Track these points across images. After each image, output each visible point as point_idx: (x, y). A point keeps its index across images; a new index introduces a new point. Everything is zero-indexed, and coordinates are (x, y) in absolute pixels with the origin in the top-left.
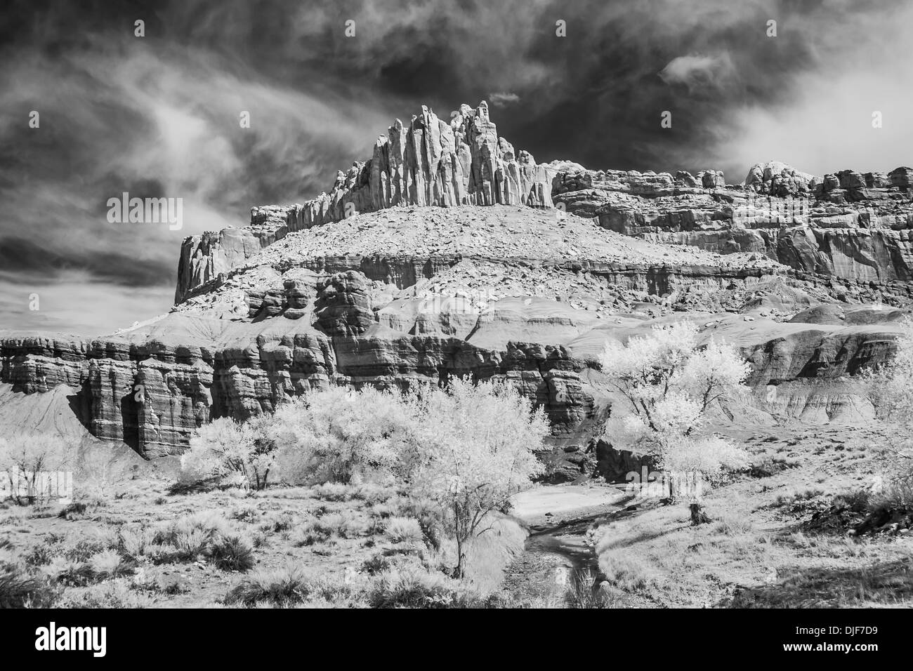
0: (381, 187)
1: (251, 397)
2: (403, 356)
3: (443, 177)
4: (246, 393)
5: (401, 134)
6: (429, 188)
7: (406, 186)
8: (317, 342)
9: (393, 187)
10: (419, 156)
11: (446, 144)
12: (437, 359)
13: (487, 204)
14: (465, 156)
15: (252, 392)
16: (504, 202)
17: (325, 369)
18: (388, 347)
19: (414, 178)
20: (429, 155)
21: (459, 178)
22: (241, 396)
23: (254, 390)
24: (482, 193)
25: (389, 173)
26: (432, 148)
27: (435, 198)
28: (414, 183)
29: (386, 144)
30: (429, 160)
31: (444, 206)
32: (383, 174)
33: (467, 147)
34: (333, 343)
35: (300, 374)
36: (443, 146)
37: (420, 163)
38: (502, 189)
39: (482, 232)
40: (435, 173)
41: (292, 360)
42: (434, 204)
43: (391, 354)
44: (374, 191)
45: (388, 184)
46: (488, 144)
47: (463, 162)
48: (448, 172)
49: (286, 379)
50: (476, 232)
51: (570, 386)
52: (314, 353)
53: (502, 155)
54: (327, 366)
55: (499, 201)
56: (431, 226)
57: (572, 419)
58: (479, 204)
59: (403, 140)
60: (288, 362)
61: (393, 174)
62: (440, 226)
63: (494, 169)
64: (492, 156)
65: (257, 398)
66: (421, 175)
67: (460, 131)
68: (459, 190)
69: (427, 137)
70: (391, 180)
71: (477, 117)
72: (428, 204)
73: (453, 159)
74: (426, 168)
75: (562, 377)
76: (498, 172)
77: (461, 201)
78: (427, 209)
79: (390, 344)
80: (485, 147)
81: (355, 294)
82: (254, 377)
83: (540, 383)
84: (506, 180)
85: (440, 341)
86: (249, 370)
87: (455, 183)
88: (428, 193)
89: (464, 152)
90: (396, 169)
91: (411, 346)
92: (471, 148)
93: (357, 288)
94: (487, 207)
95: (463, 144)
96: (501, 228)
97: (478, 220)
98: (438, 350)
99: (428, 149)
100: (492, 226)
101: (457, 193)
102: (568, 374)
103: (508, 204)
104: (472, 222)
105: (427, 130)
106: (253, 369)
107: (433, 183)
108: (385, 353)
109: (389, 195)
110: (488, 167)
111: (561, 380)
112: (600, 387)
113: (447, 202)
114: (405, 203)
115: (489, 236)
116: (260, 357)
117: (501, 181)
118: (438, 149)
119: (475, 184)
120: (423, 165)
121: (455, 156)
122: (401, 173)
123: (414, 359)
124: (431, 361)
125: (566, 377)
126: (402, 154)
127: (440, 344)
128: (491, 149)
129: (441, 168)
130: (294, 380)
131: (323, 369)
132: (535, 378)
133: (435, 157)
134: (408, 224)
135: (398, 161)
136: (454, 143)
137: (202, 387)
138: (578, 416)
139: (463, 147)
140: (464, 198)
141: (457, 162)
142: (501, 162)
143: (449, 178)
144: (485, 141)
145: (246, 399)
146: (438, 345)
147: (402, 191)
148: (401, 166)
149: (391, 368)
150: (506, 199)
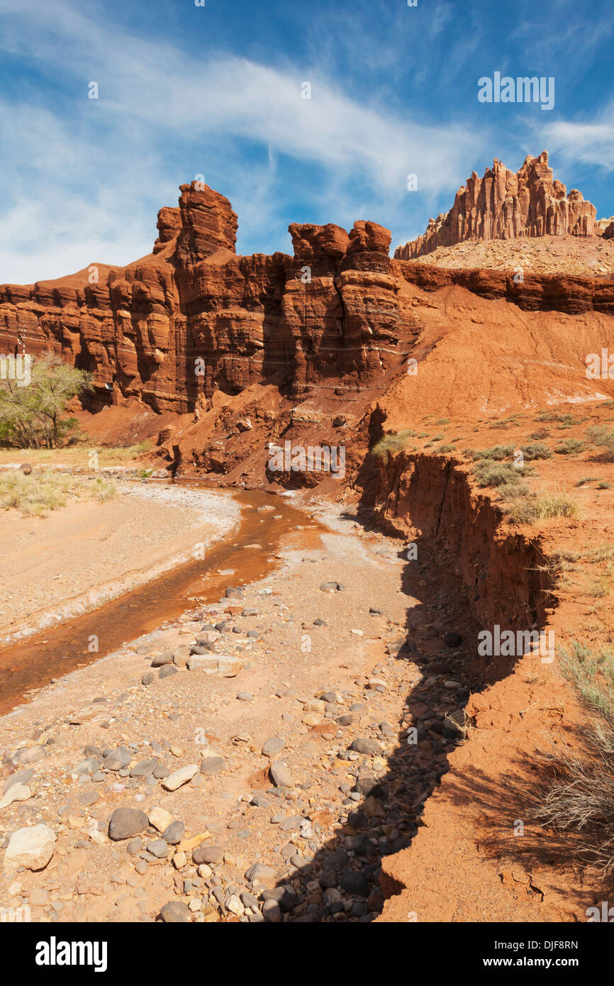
0: (458, 227)
1: (97, 341)
2: (228, 285)
3: (506, 215)
4: (90, 337)
5: (476, 183)
6: (493, 225)
7: (476, 224)
8: (156, 275)
9: (467, 226)
10: (488, 200)
11: (511, 188)
12: (260, 286)
13: (538, 235)
14: (524, 198)
15: (97, 336)
16: (552, 232)
17: (165, 308)
18: (215, 274)
19: (482, 217)
20: (496, 198)
21: (518, 216)
22: (87, 340)
23: (100, 334)
24: (535, 227)
25: (464, 215)
26: (498, 192)
27: (498, 233)
28: (483, 221)
29: (465, 193)
30: (496, 203)
31: (504, 239)
32: (460, 216)
33: (527, 190)
34: (176, 277)
35: (139, 314)
36: (507, 190)
37: (488, 205)
38: (552, 222)
39: (528, 255)
40: (499, 213)
41: (130, 297)
42: (497, 238)
43: (217, 283)
44: (454, 231)
45: (463, 224)
46: (545, 185)
47: (522, 202)
48: (510, 212)
49: (124, 320)
50: (524, 256)
51: (371, 300)
52: (148, 287)
53: (556, 194)
54: (167, 304)
55: (548, 232)
56: (490, 253)
57: (368, 364)
58: (532, 236)
59: (477, 189)
60: (126, 299)
61: (467, 216)
62: (497, 253)
63: (547, 206)
64: (546, 195)
65: (103, 343)
66: (488, 215)
67: (524, 177)
68: (517, 226)
69: (496, 184)
70: (465, 221)
71: (538, 164)
72: (492, 238)
73: (514, 199)
74: (493, 209)
75: (360, 284)
76: (550, 209)
77: (518, 233)
78: (490, 241)
79: (218, 270)
80: (542, 188)
81: (195, 210)
82: (101, 319)
83: (330, 298)
84: (556, 215)
85: (264, 260)
86: (96, 311)
87: (514, 220)
88: (492, 229)
89: (524, 194)
90: (470, 211)
91: (237, 271)
92: (530, 191)
93: (198, 202)
94: (538, 238)
95: (524, 187)
96: (546, 252)
97: (528, 247)
98: (261, 273)
99: (495, 194)
100: (539, 251)
101: (515, 227)
102: (371, 276)
103: (555, 234)
104: (523, 249)
105: (496, 178)
106: (99, 309)
107: (497, 220)
108: (209, 282)
109: (463, 233)
110: (543, 204)
111: (357, 288)
112: (458, 315)
113: (506, 236)
114: (474, 238)
115: (534, 259)
116: (110, 296)
117: (552, 215)
118: (504, 192)
119: (532, 220)
120: (491, 207)
121: (517, 197)
122: (474, 215)
123: (238, 289)
124: (252, 288)
125: (367, 283)
126: (476, 199)
127: (264, 263)
128: (546, 190)
129: (504, 208)
130: (134, 322)
131: (163, 308)
132: (323, 288)
133: (501, 199)
134: (473, 253)
135: (473, 205)
136: (516, 188)
137: (67, 331)
138: (382, 359)
139: (524, 190)
140: (521, 232)
141: (518, 203)
142: (554, 200)
143: (510, 216)
144: (542, 183)
145: (92, 344)
146: (261, 265)
147: (473, 229)
148: (475, 209)
149: (214, 302)
150: (555, 230)
